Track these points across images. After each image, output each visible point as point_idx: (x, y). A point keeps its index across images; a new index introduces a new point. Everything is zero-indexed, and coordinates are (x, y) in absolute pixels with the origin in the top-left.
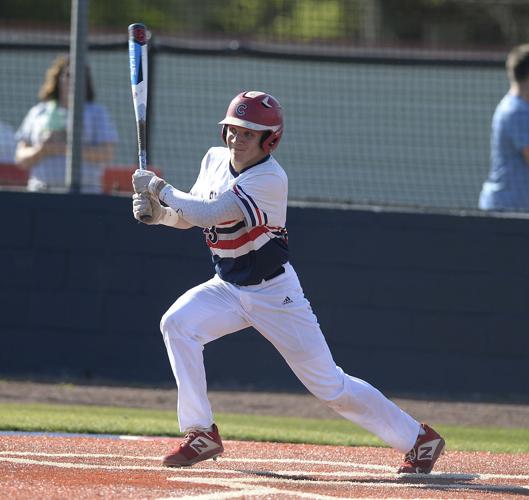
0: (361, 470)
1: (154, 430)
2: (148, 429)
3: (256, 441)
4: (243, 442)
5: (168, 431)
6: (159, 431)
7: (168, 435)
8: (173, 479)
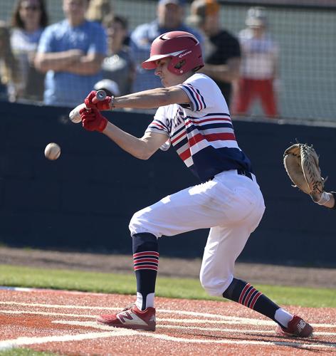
0: (202, 318)
1: (41, 284)
2: (37, 283)
3: (120, 294)
4: (110, 295)
5: (52, 285)
6: (45, 285)
7: (52, 288)
8: (57, 322)
